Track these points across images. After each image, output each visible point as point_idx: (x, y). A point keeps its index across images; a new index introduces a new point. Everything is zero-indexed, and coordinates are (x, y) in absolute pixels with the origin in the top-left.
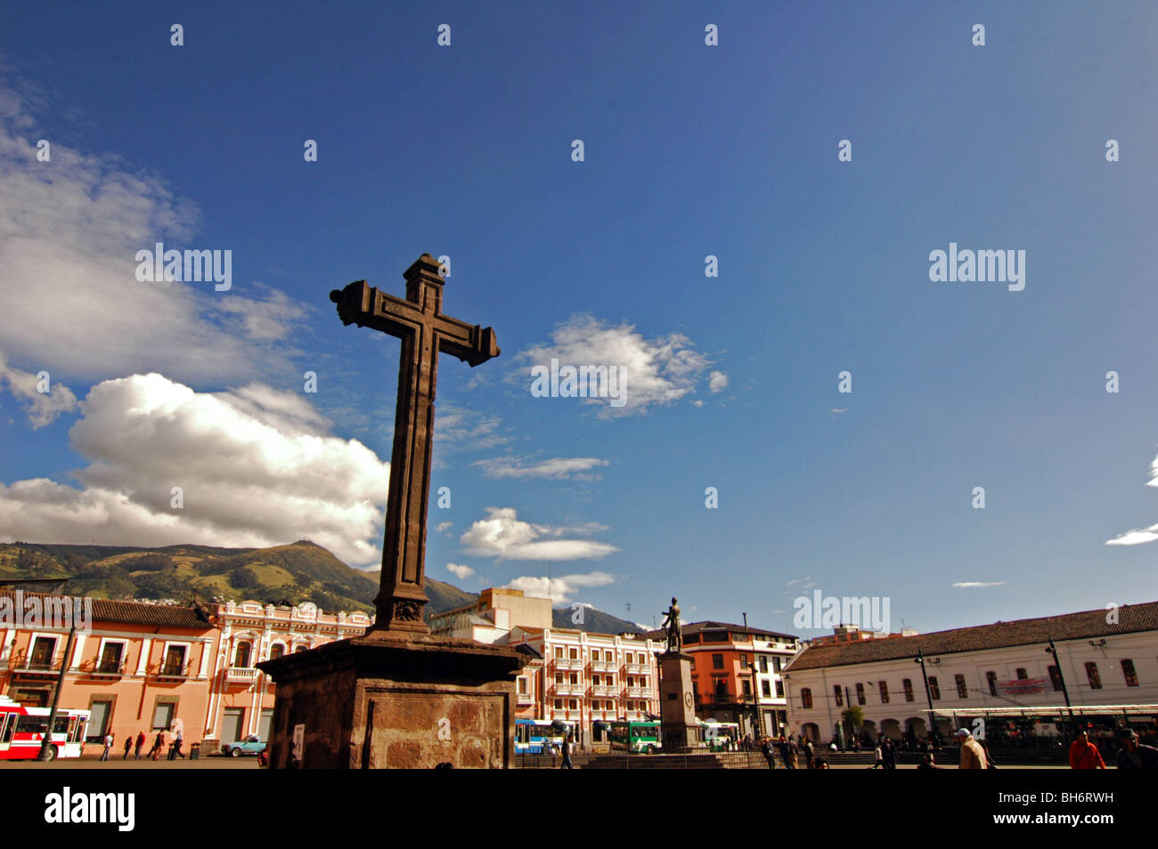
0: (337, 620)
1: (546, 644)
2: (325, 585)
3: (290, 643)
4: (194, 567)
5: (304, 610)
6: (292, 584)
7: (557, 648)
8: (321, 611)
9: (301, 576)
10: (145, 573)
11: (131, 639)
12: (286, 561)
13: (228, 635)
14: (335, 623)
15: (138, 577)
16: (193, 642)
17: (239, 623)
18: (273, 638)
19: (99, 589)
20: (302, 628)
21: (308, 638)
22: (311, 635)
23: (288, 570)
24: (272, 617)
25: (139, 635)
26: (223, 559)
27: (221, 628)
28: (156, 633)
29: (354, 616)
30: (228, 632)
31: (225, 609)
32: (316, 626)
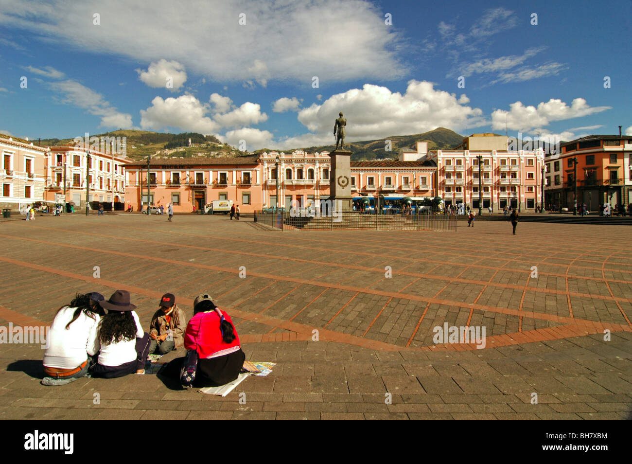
0: (314, 156)
1: (439, 159)
3: (294, 168)
4: (396, 145)
5: (298, 153)
6: (436, 146)
8: (306, 153)
9: (439, 143)
10: (379, 149)
11: (228, 171)
12: (433, 138)
13: (266, 167)
14: (313, 158)
16: (252, 171)
17: (269, 162)
18: (286, 166)
20: (298, 161)
21: (301, 165)
22: (303, 164)
23: (434, 141)
24: (284, 157)
25: (231, 169)
27: (263, 164)
28: (237, 168)
29: (322, 154)
30: (266, 165)
31: (263, 156)
32: (304, 160)
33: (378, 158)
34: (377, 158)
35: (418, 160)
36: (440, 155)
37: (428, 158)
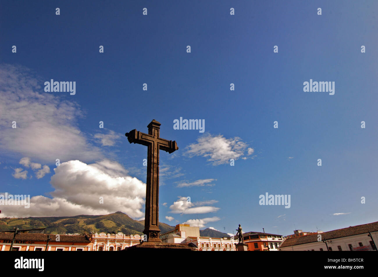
0: (130, 238)
1: (198, 242)
2: (126, 226)
3: (115, 246)
4: (84, 222)
5: (119, 235)
6: (115, 226)
7: (202, 244)
8: (125, 235)
9: (118, 223)
10: (69, 225)
11: (65, 247)
12: (113, 218)
13: (95, 245)
14: (129, 239)
15: (67, 226)
16: (84, 248)
17: (99, 240)
18: (110, 245)
19: (55, 231)
20: (119, 241)
21: (121, 244)
22: (122, 243)
23: (114, 222)
24: (109, 238)
25: (67, 246)
26: (93, 219)
27: (93, 243)
28: (73, 245)
29: (135, 236)
30: (96, 243)
31: (94, 236)
32: (123, 240)
33: (69, 233)
34: (67, 233)
35: (181, 242)
36: (199, 240)
37: (187, 242)
